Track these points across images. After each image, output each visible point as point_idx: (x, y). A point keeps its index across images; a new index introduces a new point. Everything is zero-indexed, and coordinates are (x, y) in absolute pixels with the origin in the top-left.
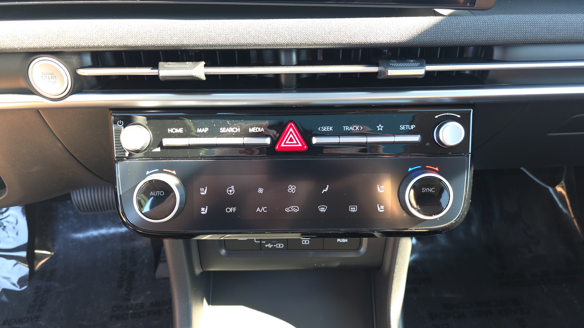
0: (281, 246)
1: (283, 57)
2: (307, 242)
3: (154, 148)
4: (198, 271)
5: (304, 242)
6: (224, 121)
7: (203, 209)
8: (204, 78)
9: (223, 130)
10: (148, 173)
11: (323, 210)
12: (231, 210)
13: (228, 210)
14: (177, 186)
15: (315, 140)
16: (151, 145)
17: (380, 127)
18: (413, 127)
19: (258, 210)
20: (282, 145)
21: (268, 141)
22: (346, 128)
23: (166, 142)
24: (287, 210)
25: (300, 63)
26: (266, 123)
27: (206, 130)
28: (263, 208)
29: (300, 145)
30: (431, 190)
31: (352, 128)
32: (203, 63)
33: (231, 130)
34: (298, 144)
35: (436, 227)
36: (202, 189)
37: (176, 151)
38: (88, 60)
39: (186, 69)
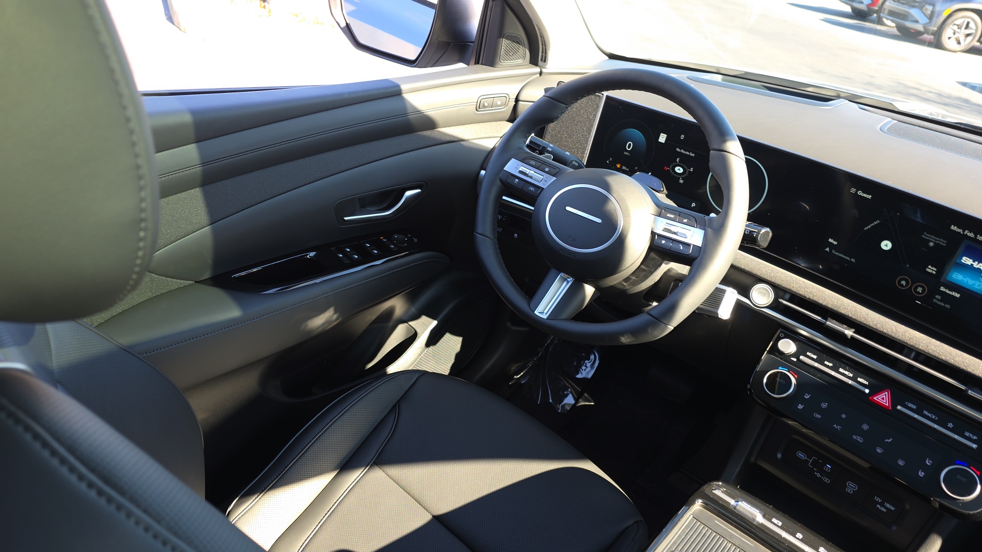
0: (828, 481)
1: (906, 351)
2: (851, 491)
3: (793, 357)
4: (753, 460)
5: (848, 490)
6: (845, 366)
7: (800, 405)
8: (849, 337)
9: (841, 370)
10: (780, 368)
11: (879, 450)
12: (817, 416)
13: (816, 415)
14: (795, 384)
15: (899, 407)
16: (794, 355)
17: (950, 425)
18: (975, 438)
19: (835, 426)
20: (875, 398)
21: (867, 391)
22: (926, 413)
23: (801, 357)
24: (854, 437)
25: (914, 359)
26: (872, 380)
27: (831, 365)
28: (839, 427)
29: (887, 405)
30: (963, 480)
31: (929, 415)
32: (854, 330)
33: (847, 373)
34: (886, 403)
35: (956, 508)
36: (806, 394)
37: (805, 366)
38: (788, 296)
39: (843, 328)
